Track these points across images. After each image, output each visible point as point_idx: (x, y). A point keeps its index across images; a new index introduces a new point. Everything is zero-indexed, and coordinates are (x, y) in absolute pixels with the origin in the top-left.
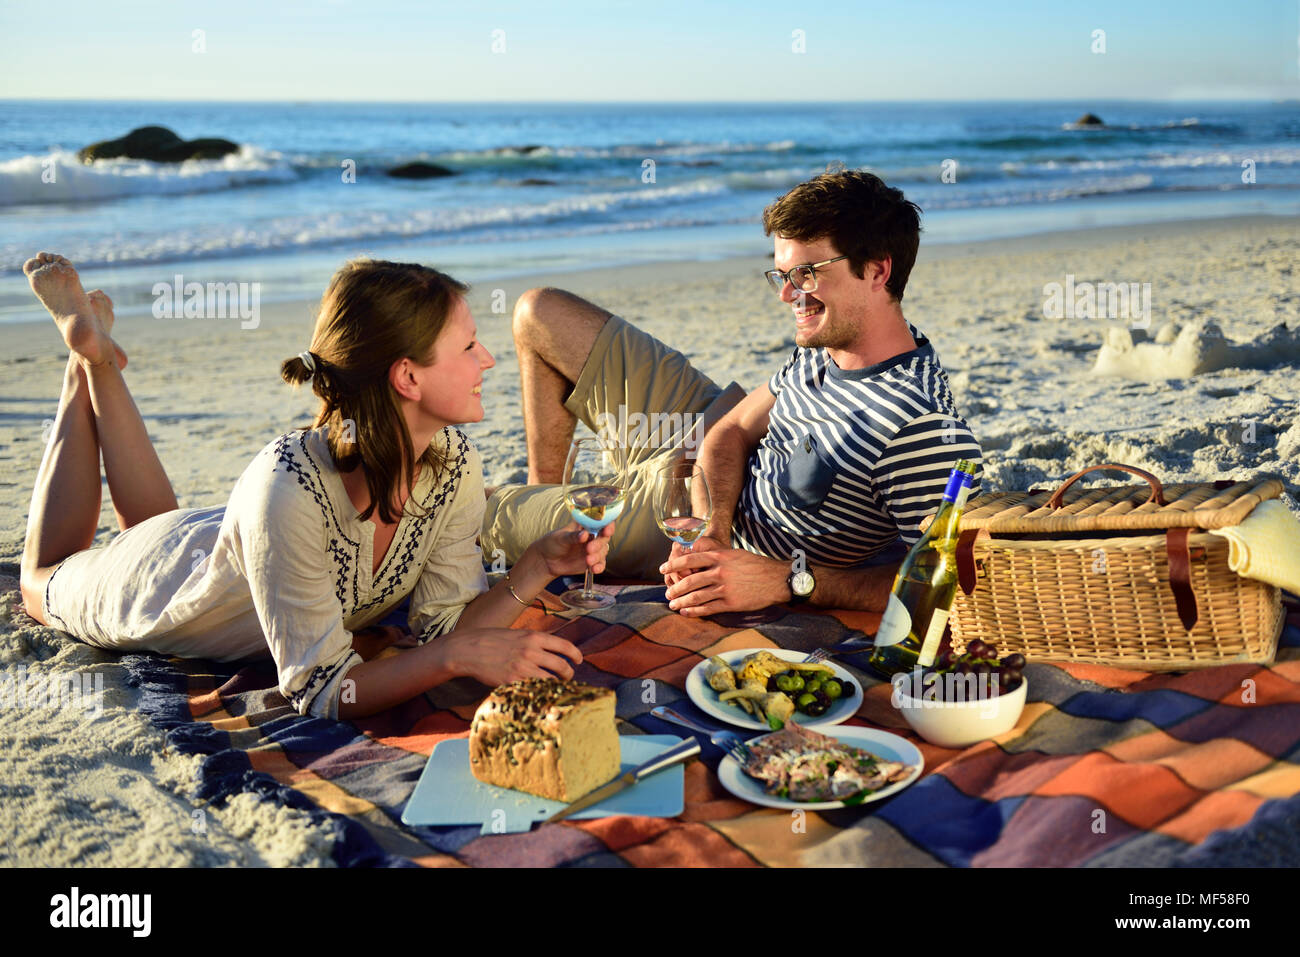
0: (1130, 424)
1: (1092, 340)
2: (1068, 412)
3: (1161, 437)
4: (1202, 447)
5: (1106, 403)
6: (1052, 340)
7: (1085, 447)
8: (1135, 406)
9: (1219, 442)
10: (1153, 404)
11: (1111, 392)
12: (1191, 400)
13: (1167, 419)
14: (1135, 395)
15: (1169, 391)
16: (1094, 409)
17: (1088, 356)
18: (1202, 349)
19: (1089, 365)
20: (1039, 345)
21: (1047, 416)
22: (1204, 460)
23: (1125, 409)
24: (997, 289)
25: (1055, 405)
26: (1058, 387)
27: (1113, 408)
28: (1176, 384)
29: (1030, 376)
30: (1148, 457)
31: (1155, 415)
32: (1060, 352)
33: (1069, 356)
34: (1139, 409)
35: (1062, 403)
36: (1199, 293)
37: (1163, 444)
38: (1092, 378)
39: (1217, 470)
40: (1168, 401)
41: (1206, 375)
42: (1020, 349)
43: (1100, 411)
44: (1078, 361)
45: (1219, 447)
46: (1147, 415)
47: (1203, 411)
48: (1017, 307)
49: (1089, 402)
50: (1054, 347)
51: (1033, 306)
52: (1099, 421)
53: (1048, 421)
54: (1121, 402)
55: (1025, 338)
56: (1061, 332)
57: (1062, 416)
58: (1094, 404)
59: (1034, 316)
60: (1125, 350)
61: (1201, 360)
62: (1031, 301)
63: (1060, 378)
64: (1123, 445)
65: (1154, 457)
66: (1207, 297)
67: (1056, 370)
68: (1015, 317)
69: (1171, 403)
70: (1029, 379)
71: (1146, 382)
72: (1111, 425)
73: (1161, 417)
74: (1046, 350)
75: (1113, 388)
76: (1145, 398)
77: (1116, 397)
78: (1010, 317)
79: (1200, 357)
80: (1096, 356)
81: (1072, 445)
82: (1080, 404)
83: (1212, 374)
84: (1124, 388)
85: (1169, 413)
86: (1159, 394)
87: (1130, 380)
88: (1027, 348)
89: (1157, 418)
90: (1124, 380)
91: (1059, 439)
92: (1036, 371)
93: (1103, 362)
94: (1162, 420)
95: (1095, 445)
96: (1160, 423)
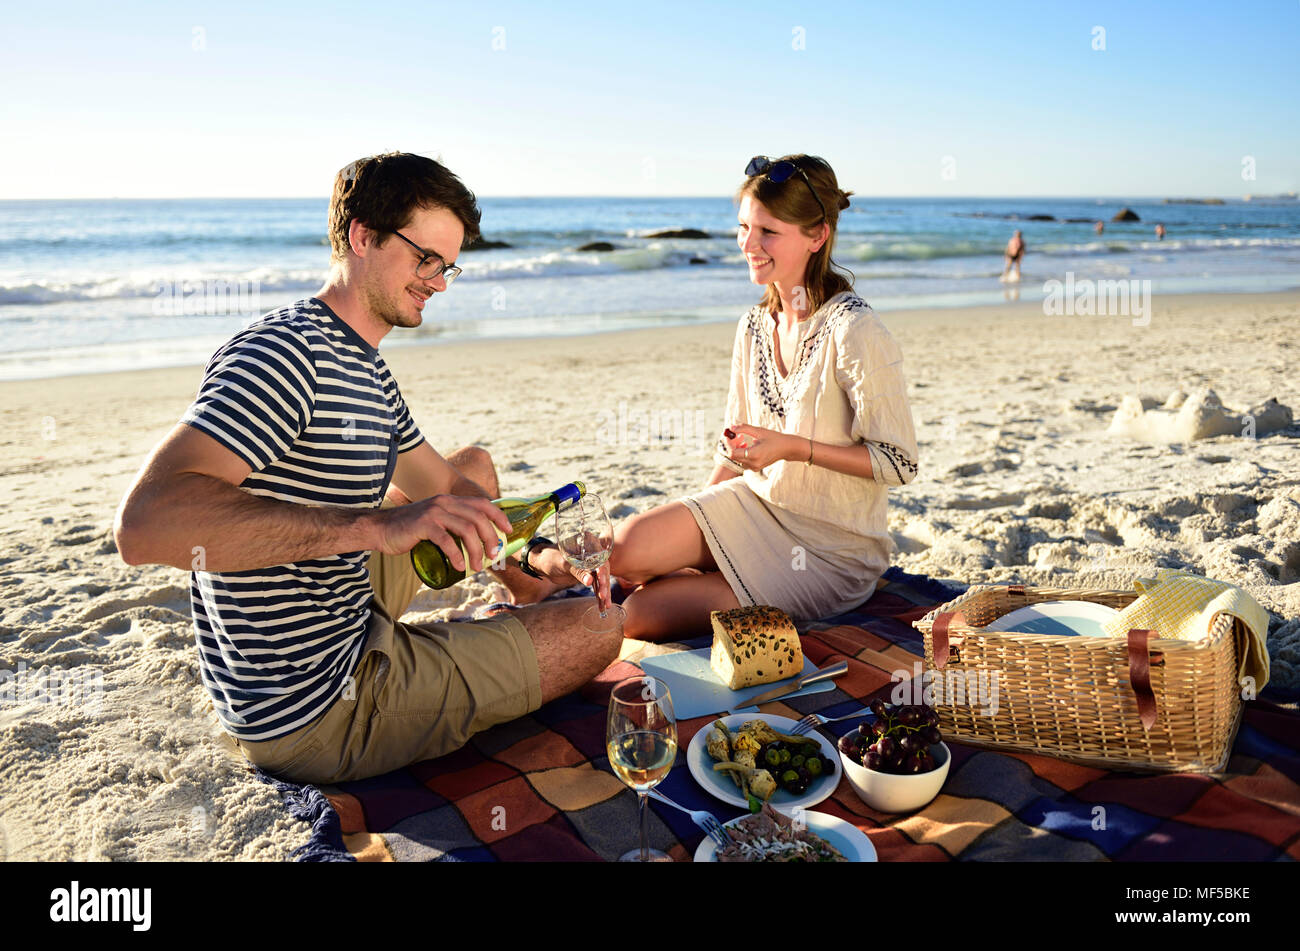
0: (1133, 485)
1: (1111, 402)
2: (1080, 471)
3: (1157, 502)
4: (1191, 515)
5: (1114, 463)
6: (1078, 402)
7: (1087, 509)
8: (1139, 468)
9: (1206, 512)
10: (1154, 467)
11: (1120, 453)
12: (1188, 465)
13: (1165, 482)
14: (1140, 457)
15: (1171, 454)
16: (1102, 468)
17: (1106, 416)
18: (1202, 419)
19: (1106, 425)
20: (1065, 404)
21: (1062, 474)
22: (1191, 527)
23: (1129, 471)
24: (1038, 351)
25: (1069, 463)
26: (1075, 446)
27: (1120, 469)
28: (1177, 449)
29: (1053, 433)
30: (1142, 522)
31: (1155, 478)
32: (1082, 412)
33: (1090, 415)
34: (1142, 471)
35: (1076, 462)
36: (1208, 361)
37: (1156, 510)
38: (1106, 438)
39: (1202, 539)
40: (1169, 464)
41: (1204, 440)
42: (1048, 408)
43: (1109, 471)
44: (1097, 421)
45: (1206, 516)
46: (1149, 478)
47: (1198, 476)
48: (1052, 368)
49: (1100, 461)
50: (1078, 408)
51: (1066, 368)
52: (1106, 481)
53: (1061, 479)
54: (1128, 463)
55: (1055, 397)
56: (1087, 393)
57: (1074, 474)
58: (1104, 464)
59: (1065, 377)
60: (1136, 415)
61: (1201, 428)
62: (1065, 364)
63: (1079, 437)
64: (1121, 510)
65: (1147, 523)
66: (1214, 365)
67: (1077, 428)
68: (1049, 377)
69: (1171, 466)
70: (1053, 437)
71: (1152, 445)
72: (1115, 487)
73: (1160, 479)
74: (1071, 409)
75: (1122, 449)
76: (1149, 461)
77: (1124, 458)
78: (1045, 377)
79: (1200, 425)
80: (1112, 416)
81: (1076, 507)
82: (1091, 464)
83: (1210, 440)
84: (1132, 450)
85: (1168, 476)
86: (1162, 457)
87: (1139, 442)
88: (1055, 407)
89: (1157, 481)
90: (1134, 441)
91: (1065, 501)
92: (1059, 429)
93: (1117, 423)
94: (1160, 483)
95: (1096, 508)
96: (1158, 486)
